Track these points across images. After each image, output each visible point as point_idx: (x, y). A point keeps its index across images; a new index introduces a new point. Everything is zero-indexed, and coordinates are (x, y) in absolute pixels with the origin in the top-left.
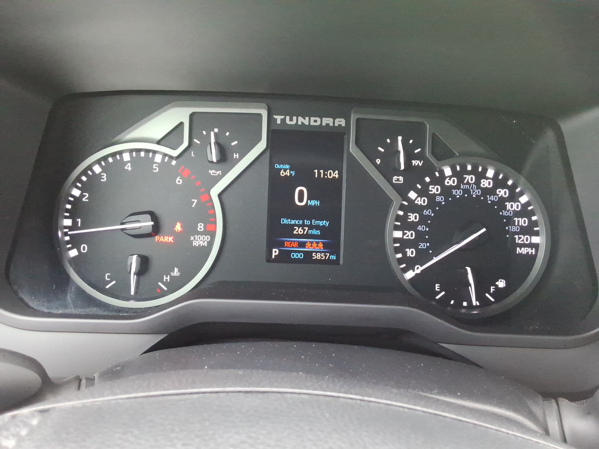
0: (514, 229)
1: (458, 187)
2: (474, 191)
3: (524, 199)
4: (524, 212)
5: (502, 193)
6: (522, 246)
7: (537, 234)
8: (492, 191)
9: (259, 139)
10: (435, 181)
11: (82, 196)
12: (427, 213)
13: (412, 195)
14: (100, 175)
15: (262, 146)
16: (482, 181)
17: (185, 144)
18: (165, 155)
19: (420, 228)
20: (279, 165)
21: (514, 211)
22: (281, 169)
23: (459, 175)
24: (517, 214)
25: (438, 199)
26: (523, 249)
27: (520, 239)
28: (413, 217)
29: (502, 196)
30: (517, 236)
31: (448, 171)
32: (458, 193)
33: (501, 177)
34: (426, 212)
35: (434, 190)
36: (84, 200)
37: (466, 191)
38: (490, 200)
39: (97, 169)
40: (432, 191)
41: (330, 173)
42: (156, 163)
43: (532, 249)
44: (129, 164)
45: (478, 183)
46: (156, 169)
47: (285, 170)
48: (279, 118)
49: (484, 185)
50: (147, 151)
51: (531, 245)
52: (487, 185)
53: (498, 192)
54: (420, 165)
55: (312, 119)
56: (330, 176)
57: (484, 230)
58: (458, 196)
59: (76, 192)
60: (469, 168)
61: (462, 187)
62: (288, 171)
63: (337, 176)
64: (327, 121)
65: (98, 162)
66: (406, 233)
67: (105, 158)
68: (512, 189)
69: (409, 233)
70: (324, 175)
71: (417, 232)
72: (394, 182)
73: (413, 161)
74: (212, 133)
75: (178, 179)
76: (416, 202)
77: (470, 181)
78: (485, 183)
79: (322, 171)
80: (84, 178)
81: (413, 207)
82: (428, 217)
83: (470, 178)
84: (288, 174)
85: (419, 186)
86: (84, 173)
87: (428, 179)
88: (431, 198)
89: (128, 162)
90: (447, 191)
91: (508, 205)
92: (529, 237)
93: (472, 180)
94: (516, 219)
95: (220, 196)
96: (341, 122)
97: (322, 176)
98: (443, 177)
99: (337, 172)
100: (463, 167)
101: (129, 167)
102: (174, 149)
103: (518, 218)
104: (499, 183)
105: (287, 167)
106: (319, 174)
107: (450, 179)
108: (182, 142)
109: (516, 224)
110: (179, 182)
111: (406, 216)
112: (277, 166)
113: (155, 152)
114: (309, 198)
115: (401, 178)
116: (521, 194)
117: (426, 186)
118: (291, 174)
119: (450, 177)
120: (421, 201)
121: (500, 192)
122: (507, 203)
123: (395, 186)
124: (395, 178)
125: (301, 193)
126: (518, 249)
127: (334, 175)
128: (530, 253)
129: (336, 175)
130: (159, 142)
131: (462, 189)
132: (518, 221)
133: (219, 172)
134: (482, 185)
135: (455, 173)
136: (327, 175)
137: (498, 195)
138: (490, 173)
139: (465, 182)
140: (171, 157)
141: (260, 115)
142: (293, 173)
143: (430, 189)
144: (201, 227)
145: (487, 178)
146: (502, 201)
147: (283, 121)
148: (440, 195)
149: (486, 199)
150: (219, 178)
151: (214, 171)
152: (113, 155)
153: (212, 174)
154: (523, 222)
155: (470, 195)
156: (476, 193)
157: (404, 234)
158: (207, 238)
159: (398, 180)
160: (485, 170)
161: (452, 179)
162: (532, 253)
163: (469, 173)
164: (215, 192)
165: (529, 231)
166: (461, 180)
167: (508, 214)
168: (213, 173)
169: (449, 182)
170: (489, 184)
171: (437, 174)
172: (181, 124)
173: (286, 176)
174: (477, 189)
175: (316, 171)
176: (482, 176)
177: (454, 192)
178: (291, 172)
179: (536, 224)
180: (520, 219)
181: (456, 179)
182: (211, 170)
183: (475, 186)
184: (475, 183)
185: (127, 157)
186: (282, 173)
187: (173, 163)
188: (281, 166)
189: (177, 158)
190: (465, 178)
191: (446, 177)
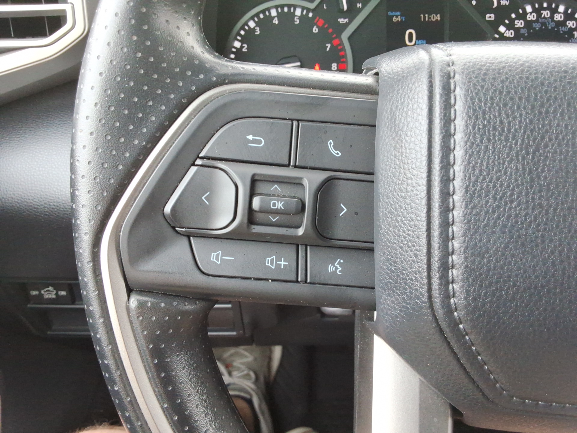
1: (537, 21)
2: (549, 24)
5: (571, 24)
8: (562, 23)
10: (519, 17)
11: (242, 47)
13: (502, 29)
14: (254, 30)
16: (555, 15)
18: (303, 8)
20: (392, 12)
22: (393, 16)
23: (537, 11)
25: (523, 31)
29: (571, 27)
31: (529, 9)
32: (537, 26)
33: (569, 11)
35: (519, 24)
36: (243, 50)
37: (543, 24)
38: (562, 31)
39: (252, 24)
40: (517, 25)
41: (434, 16)
42: (297, 16)
44: (276, 19)
45: (552, 17)
46: (297, 21)
47: (397, 17)
50: (290, 6)
52: (559, 19)
53: (567, 24)
54: (507, 4)
56: (434, 18)
58: (537, 29)
59: (237, 44)
60: (545, 5)
61: (540, 20)
62: (399, 17)
63: (439, 19)
65: (252, 18)
67: (257, 15)
70: (429, 18)
72: (487, 19)
73: (501, 2)
75: (314, 28)
76: (505, 35)
78: (558, 17)
79: (427, 15)
80: (242, 33)
83: (546, 14)
84: (400, 20)
85: (507, 22)
86: (242, 28)
88: (517, 31)
89: (274, 17)
90: (528, 24)
93: (547, 15)
95: (350, 38)
97: (427, 19)
98: (525, 13)
99: (439, 15)
100: (541, 5)
101: (276, 21)
102: (311, 2)
104: (568, 16)
105: (398, 13)
106: (425, 17)
107: (531, 15)
110: (315, 30)
112: (390, 14)
113: (295, 6)
114: (417, 38)
115: (493, 16)
117: (512, 21)
118: (402, 20)
119: (531, 13)
120: (509, 34)
121: (569, 23)
122: (575, 33)
123: (487, 22)
124: (488, 15)
125: (411, 35)
127: (437, 18)
131: (540, 23)
133: (347, 20)
134: (555, 19)
135: (535, 10)
136: (431, 18)
137: (568, 26)
138: (561, 9)
139: (543, 16)
140: (309, 10)
142: (403, 19)
143: (516, 23)
144: (333, 65)
145: (559, 13)
146: (571, 31)
148: (523, 28)
149: (558, 30)
150: (347, 25)
151: (342, 20)
152: (263, 12)
153: (341, 23)
155: (547, 27)
156: (551, 25)
159: (490, 17)
160: (557, 7)
161: (533, 14)
163: (545, 9)
164: (345, 36)
166: (539, 15)
168: (342, 21)
169: (531, 17)
170: (561, 17)
171: (521, 11)
173: (398, 21)
174: (551, 22)
175: (422, 16)
176: (555, 11)
177: (534, 25)
181: (535, 15)
182: (341, 18)
183: (550, 20)
184: (550, 17)
185: (274, 13)
186: (395, 19)
187: (311, 15)
188: (394, 13)
189: (313, 11)
190: (542, 13)
191: (528, 13)
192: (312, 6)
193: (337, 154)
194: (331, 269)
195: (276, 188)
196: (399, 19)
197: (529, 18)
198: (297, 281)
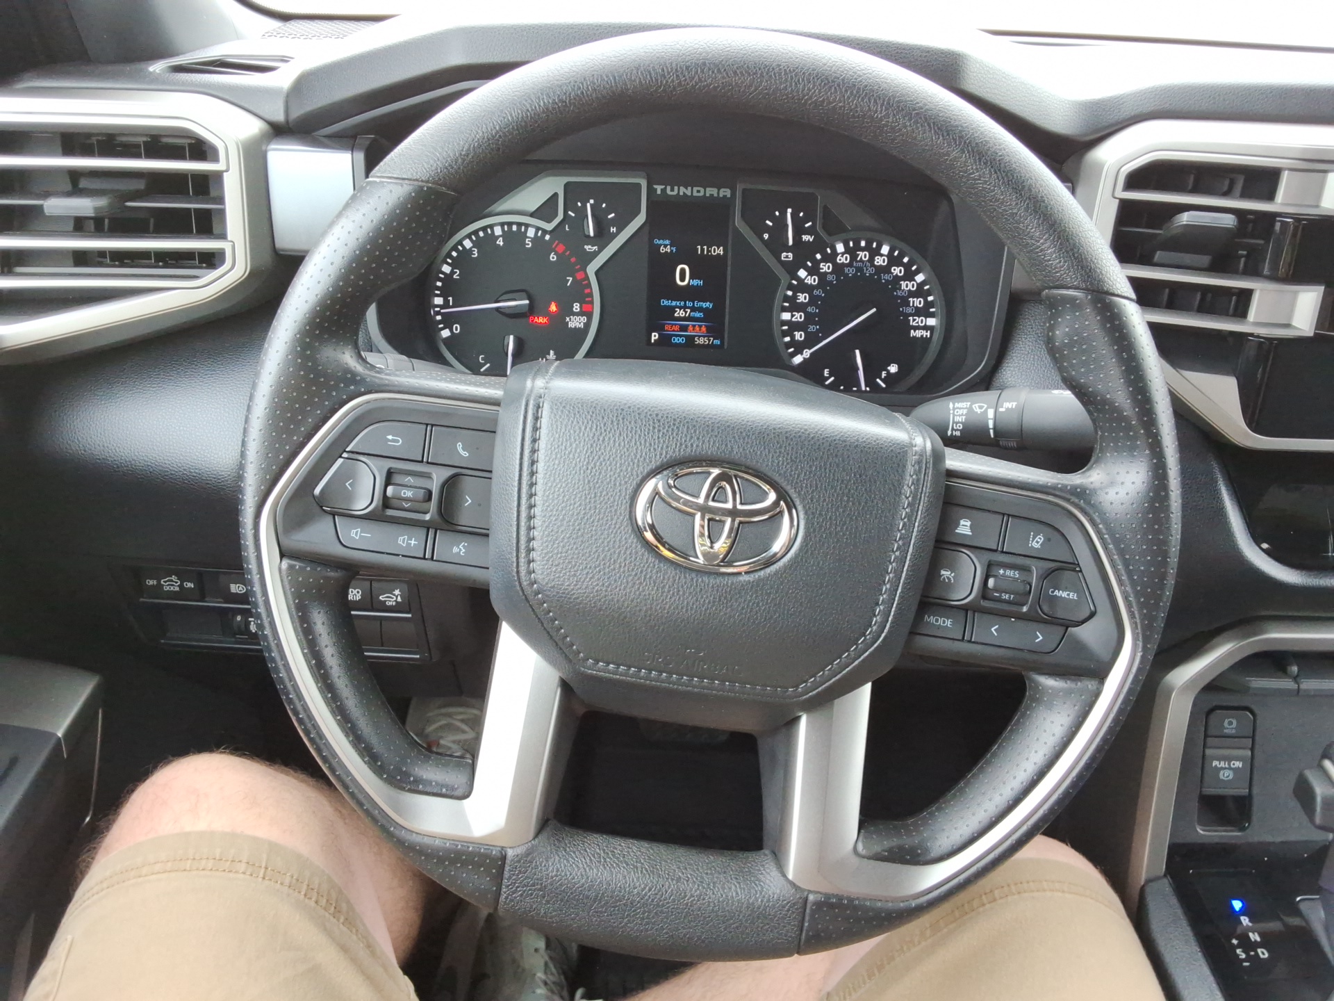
0: (909, 310)
1: (850, 265)
2: (867, 270)
3: (920, 278)
4: (919, 292)
5: (897, 271)
6: (916, 328)
7: (932, 315)
8: (886, 270)
9: (639, 212)
10: (826, 259)
11: (453, 273)
12: (818, 293)
13: (802, 273)
14: (470, 251)
15: (640, 219)
16: (876, 258)
17: (560, 216)
18: (538, 229)
19: (809, 309)
20: (659, 240)
21: (910, 290)
22: (661, 245)
23: (852, 252)
24: (912, 294)
25: (830, 278)
26: (917, 331)
27: (915, 321)
28: (802, 298)
29: (897, 274)
30: (911, 318)
31: (840, 248)
32: (850, 272)
33: (896, 254)
34: (816, 292)
35: (826, 268)
36: (455, 277)
37: (859, 269)
38: (884, 279)
39: (468, 244)
40: (823, 269)
41: (715, 249)
42: (529, 238)
43: (927, 332)
44: (501, 239)
45: (871, 260)
46: (528, 244)
47: (665, 246)
48: (659, 188)
49: (878, 262)
50: (519, 225)
51: (926, 328)
52: (881, 263)
53: (892, 271)
54: (811, 240)
55: (695, 189)
56: (714, 252)
57: (874, 310)
58: (850, 275)
59: (446, 269)
60: (863, 244)
61: (855, 264)
62: (669, 246)
63: (722, 253)
64: (711, 191)
65: (469, 236)
66: (795, 315)
67: (476, 232)
68: (907, 267)
69: (797, 315)
70: (708, 251)
71: (807, 314)
72: (783, 259)
73: (803, 236)
74: (588, 205)
75: (552, 255)
76: (806, 281)
77: (863, 259)
78: (879, 261)
79: (705, 247)
80: (454, 254)
81: (803, 287)
82: (819, 297)
83: (864, 256)
84: (669, 251)
85: (809, 264)
86: (455, 248)
87: (818, 256)
88: (822, 276)
89: (500, 236)
90: (838, 268)
91: (903, 284)
92: (924, 319)
93: (865, 257)
94: (911, 299)
95: (597, 273)
96: (726, 192)
97: (705, 253)
98: (835, 254)
99: (721, 248)
100: (857, 243)
101: (500, 242)
102: (549, 221)
103: (913, 298)
104: (893, 261)
105: (667, 242)
106: (702, 250)
107: (842, 256)
108: (556, 215)
109: (911, 305)
110: (553, 258)
111: (795, 297)
112: (657, 242)
113: (527, 226)
114: (692, 277)
115: (790, 255)
116: (917, 272)
117: (816, 263)
118: (672, 251)
119: (843, 254)
120: (811, 280)
121: (895, 270)
122: (902, 282)
123: (783, 264)
124: (784, 254)
125: (683, 271)
126: (912, 331)
127: (719, 252)
128: (924, 336)
129: (721, 251)
130: (532, 215)
131: (855, 267)
132: (913, 302)
133: (595, 248)
134: (875, 263)
135: (847, 250)
136: (711, 252)
137: (892, 273)
138: (885, 249)
139: (858, 259)
140: (545, 232)
141: (639, 186)
142: (674, 249)
143: (821, 267)
144: (576, 307)
145: (882, 255)
146: (897, 279)
147: (664, 191)
148: (831, 273)
149: (880, 278)
150: (595, 254)
151: (590, 247)
152: (484, 229)
154: (918, 302)
155: (863, 274)
156: (869, 271)
157: (792, 316)
158: (584, 319)
159: (787, 257)
160: (879, 247)
161: (845, 256)
162: (927, 336)
163: (863, 249)
164: (592, 269)
165: (924, 312)
166: (854, 257)
167: (903, 294)
168: (589, 249)
169: (843, 259)
170: (884, 262)
171: (829, 251)
172: (555, 195)
173: (666, 252)
174: (871, 267)
175: (699, 247)
176: (877, 252)
177: (846, 270)
178: (672, 248)
179: (931, 304)
180: (915, 299)
181: (848, 256)
182: (587, 245)
183: (868, 264)
184: (868, 261)
185: (498, 231)
186: (662, 250)
187: (547, 237)
188: (661, 242)
189: (551, 232)
190: (858, 255)
191: (838, 254)
192: (549, 227)
193: (465, 454)
194: (455, 550)
195: (409, 480)
196: (668, 249)
197: (840, 260)
198: (424, 558)
